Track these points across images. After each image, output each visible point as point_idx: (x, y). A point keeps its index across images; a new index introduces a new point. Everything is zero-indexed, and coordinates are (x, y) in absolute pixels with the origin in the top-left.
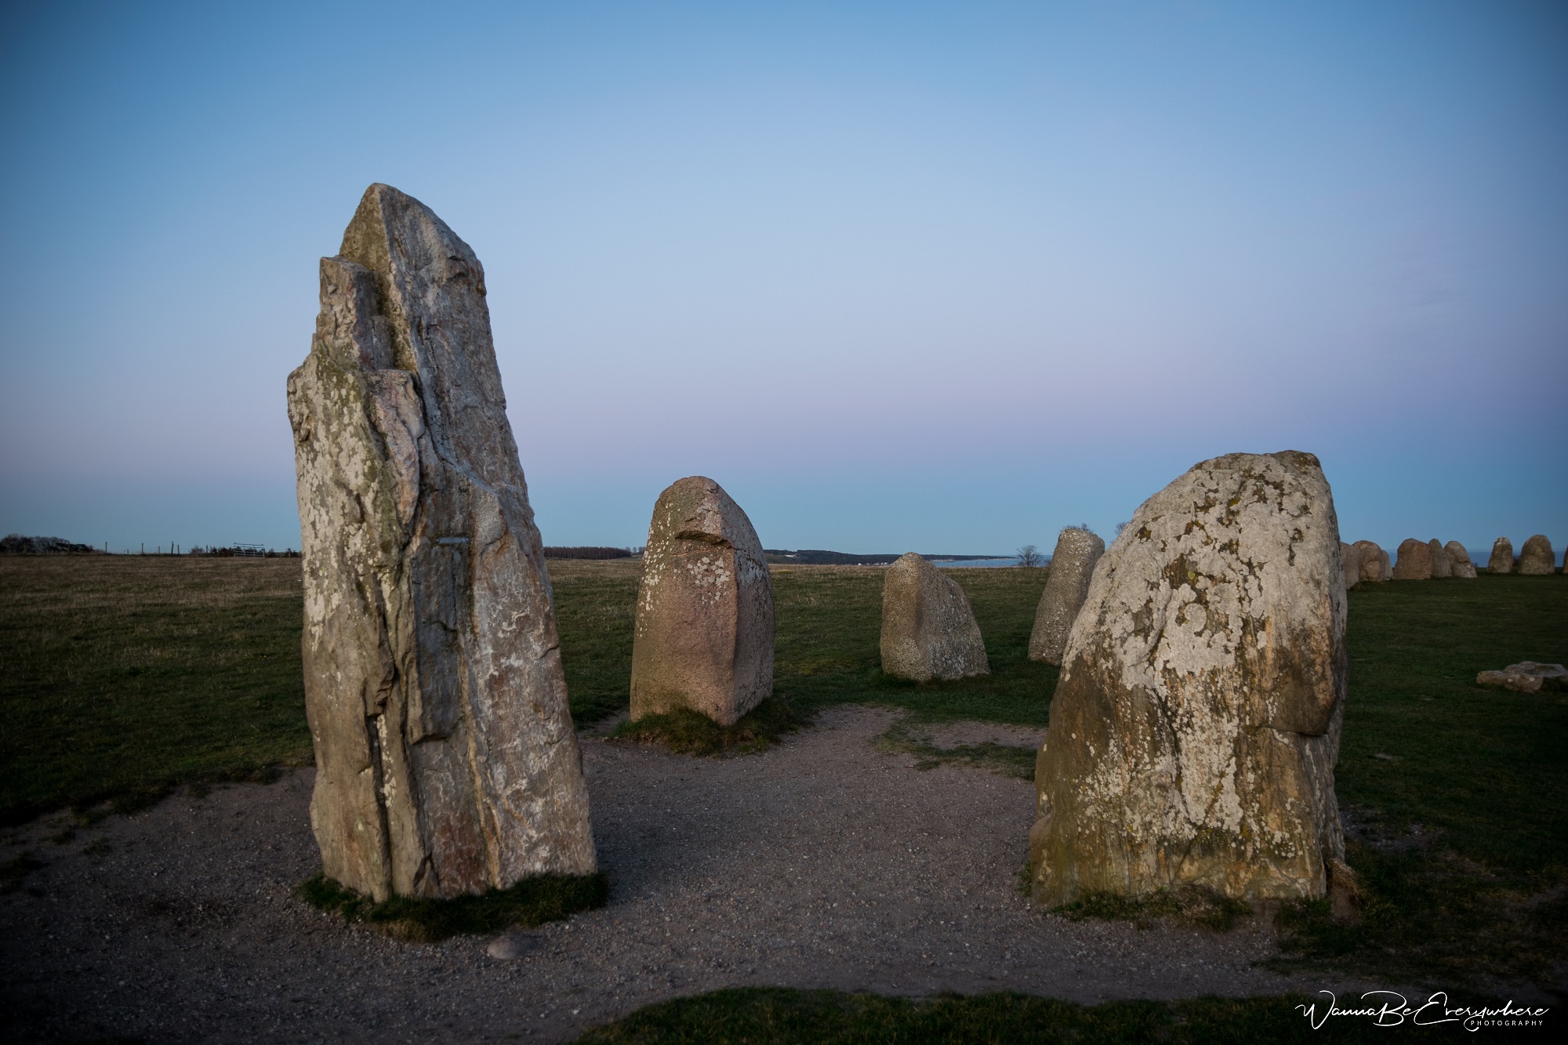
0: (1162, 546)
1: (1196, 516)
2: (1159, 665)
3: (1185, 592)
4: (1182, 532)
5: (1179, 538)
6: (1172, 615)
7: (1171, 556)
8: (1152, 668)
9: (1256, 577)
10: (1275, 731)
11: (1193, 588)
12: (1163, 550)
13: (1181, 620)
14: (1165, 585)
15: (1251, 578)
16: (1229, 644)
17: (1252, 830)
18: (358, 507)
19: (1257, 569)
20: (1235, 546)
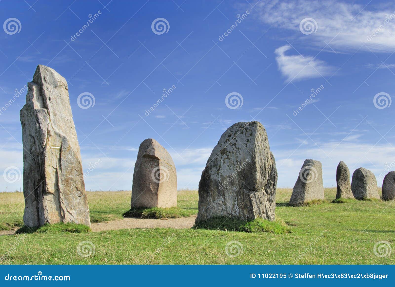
0: (220, 145)
1: (228, 138)
2: (220, 174)
3: (225, 156)
4: (225, 142)
5: (224, 143)
6: (222, 161)
7: (222, 148)
8: (218, 175)
9: (239, 152)
10: (244, 189)
11: (226, 155)
12: (221, 146)
13: (224, 163)
14: (220, 155)
15: (238, 152)
16: (234, 168)
17: (241, 215)
18: (33, 140)
19: (239, 150)
20: (235, 145)
